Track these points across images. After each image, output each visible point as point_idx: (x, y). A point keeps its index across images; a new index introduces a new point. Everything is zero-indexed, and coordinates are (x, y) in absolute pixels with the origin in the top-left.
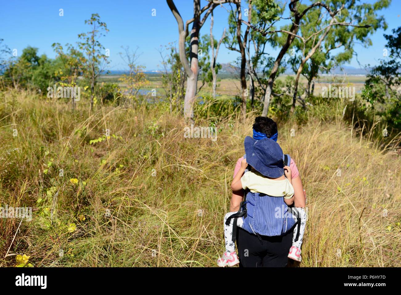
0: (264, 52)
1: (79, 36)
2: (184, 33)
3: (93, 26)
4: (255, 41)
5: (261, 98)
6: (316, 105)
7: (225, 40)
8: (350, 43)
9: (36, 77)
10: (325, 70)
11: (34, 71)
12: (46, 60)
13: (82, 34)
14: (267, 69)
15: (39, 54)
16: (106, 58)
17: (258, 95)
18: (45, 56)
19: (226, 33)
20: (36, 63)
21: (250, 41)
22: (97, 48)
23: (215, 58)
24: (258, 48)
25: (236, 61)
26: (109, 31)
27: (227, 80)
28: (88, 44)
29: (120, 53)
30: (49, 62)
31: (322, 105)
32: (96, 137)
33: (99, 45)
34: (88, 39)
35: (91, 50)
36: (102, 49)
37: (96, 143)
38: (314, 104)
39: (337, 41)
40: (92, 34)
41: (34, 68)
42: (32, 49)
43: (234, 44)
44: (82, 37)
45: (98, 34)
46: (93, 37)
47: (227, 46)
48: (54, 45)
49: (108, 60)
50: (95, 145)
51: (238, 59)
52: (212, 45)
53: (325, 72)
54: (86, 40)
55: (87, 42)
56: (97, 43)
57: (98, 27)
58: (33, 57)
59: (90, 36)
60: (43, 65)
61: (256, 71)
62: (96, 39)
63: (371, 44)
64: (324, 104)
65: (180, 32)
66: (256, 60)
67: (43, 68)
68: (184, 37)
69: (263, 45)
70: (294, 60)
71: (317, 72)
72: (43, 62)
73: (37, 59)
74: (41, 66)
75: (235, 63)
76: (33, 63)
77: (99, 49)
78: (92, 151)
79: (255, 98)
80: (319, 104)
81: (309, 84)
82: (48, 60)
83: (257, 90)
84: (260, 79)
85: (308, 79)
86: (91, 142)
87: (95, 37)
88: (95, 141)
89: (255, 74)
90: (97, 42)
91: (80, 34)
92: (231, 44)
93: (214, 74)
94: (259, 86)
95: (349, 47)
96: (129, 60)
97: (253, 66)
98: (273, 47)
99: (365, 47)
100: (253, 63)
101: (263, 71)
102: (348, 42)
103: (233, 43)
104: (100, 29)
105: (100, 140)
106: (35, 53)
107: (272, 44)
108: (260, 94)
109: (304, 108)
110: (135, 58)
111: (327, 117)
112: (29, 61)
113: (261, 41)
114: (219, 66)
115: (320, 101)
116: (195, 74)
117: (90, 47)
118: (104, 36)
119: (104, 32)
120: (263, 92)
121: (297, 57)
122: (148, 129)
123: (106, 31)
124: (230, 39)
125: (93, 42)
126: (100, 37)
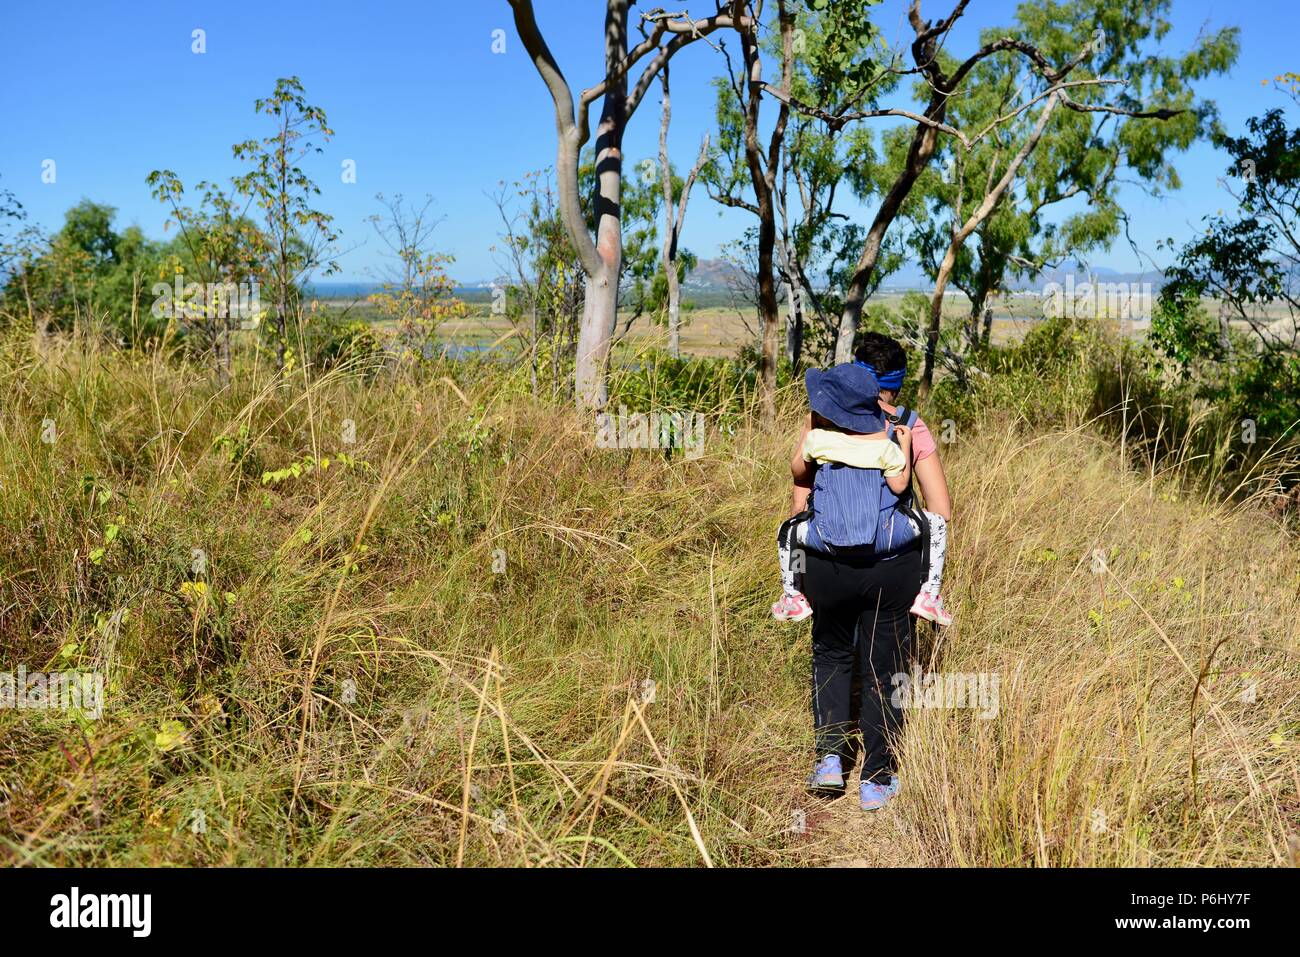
0: (833, 210)
1: (238, 151)
2: (573, 133)
3: (282, 119)
4: (804, 176)
5: (822, 358)
6: (998, 371)
7: (709, 172)
8: (1107, 180)
9: (109, 299)
10: (1028, 267)
11: (103, 279)
12: (139, 243)
13: (245, 146)
14: (840, 265)
15: (118, 227)
16: (324, 223)
17: (814, 348)
18: (136, 232)
19: (712, 150)
20: (110, 254)
21: (786, 170)
22: (294, 190)
23: (675, 230)
24: (813, 198)
25: (744, 240)
26: (333, 133)
27: (714, 311)
28: (264, 174)
29: (375, 219)
30: (151, 250)
31: (1018, 374)
32: (284, 463)
33: (301, 181)
34: (266, 159)
35: (276, 193)
36: (312, 193)
37: (282, 481)
38: (995, 370)
39: (1064, 177)
40: (278, 146)
41: (103, 271)
42: (96, 210)
43: (738, 184)
44: (245, 152)
45: (298, 145)
46: (282, 153)
47: (715, 191)
48: (153, 177)
49: (332, 227)
50: (278, 487)
51: (749, 236)
52: (668, 193)
53: (1026, 275)
54: (260, 161)
55: (262, 169)
56: (296, 176)
57: (299, 122)
58: (100, 234)
59: (272, 150)
60: (130, 260)
61: (807, 273)
62: (290, 159)
63: (1175, 184)
64: (1025, 370)
65: (561, 128)
66: (805, 236)
67: (130, 272)
68: (575, 146)
69: (828, 189)
70: (928, 237)
71: (1000, 275)
72: (130, 250)
73: (111, 242)
74: (125, 265)
75: (740, 248)
76: (99, 253)
77: (303, 195)
78: (268, 503)
79: (805, 359)
80: (1009, 371)
81: (976, 311)
82: (145, 244)
83: (810, 335)
84: (820, 297)
85: (972, 299)
86: (267, 476)
87: (287, 155)
88: (278, 476)
89: (804, 282)
90: (295, 170)
91: (239, 143)
92: (727, 187)
93: (673, 281)
94: (817, 320)
95: (1101, 197)
96: (403, 238)
97: (799, 254)
98: (861, 196)
99: (1155, 193)
100: (797, 245)
101: (830, 272)
102: (1099, 180)
103: (733, 184)
104: (304, 128)
105: (295, 470)
106: (103, 224)
107: (857, 186)
108: (819, 345)
109: (961, 383)
110: (421, 234)
111: (1037, 411)
112: (86, 247)
113: (822, 174)
114: (688, 260)
115: (1011, 363)
116: (609, 267)
117: (273, 187)
118: (319, 150)
119: (318, 139)
120: (831, 339)
121: (937, 228)
122: (455, 439)
123: (322, 133)
124: (722, 170)
125: (283, 170)
126: (303, 153)
